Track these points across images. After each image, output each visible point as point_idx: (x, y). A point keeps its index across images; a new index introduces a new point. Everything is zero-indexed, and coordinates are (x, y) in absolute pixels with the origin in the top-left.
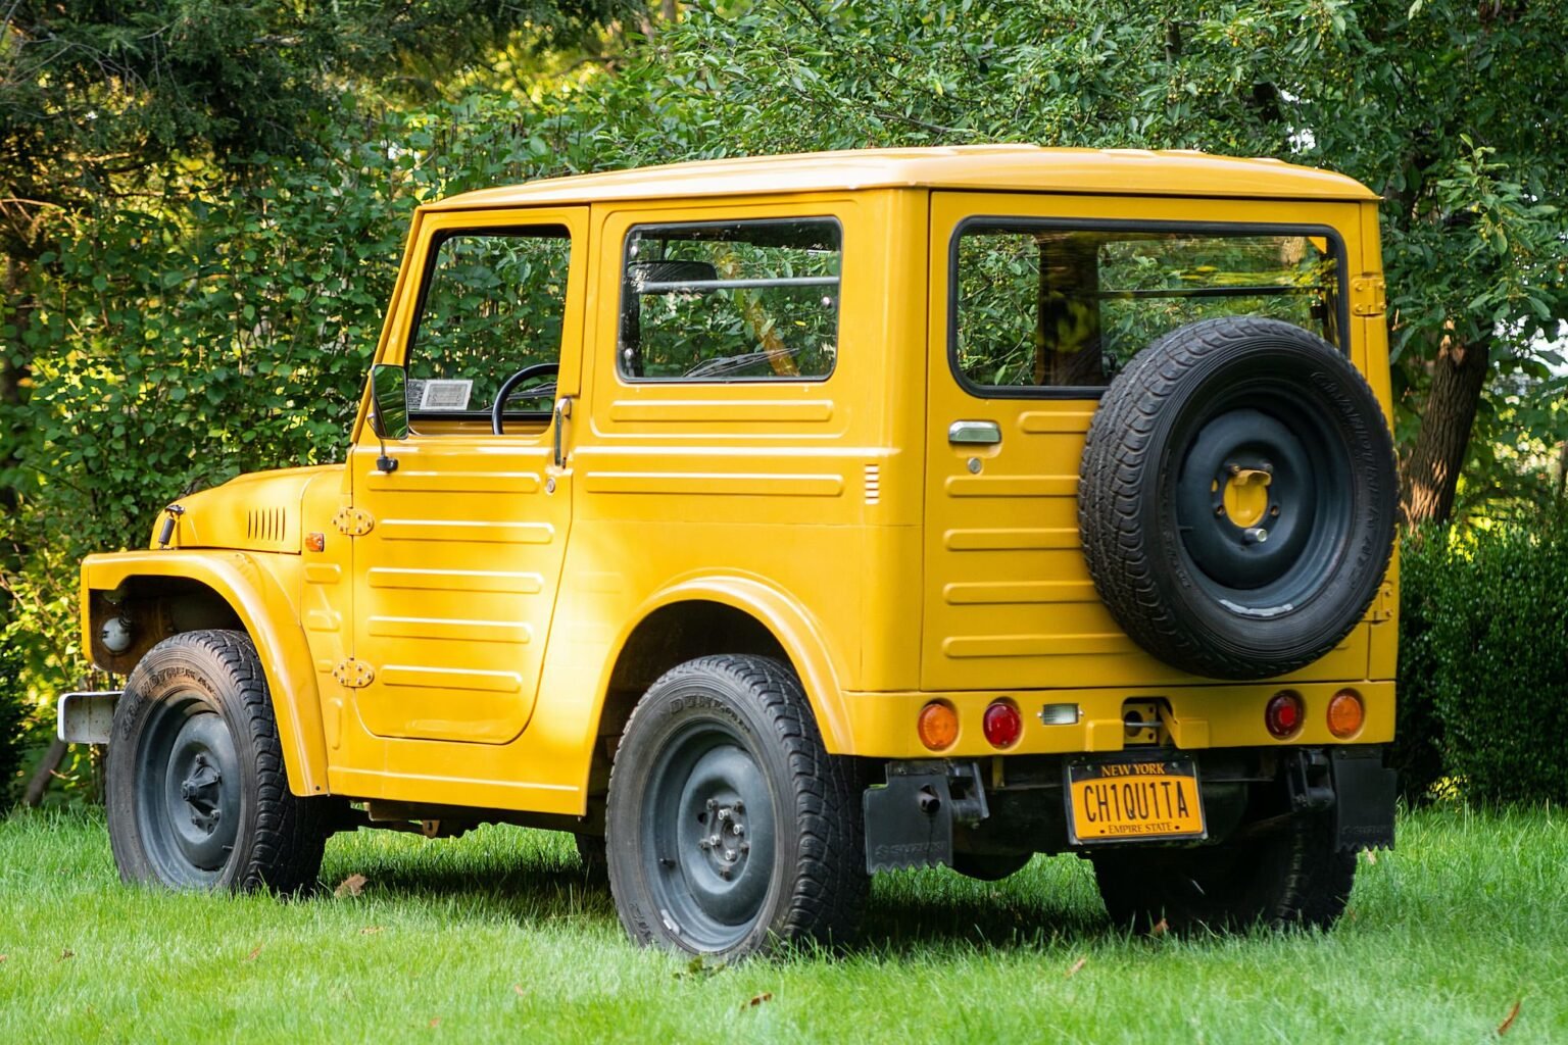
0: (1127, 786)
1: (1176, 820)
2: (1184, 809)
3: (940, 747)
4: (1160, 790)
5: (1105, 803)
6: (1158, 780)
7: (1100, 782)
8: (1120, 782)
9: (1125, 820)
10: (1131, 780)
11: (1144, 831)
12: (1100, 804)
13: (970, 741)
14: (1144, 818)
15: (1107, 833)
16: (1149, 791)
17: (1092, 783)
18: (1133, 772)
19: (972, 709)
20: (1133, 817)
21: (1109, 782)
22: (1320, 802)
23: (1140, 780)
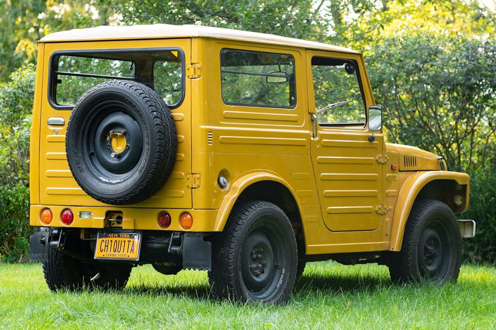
0: (116, 241)
1: (129, 254)
2: (133, 250)
3: (48, 223)
4: (127, 243)
5: (107, 246)
6: (127, 240)
7: (107, 239)
8: (114, 239)
9: (112, 252)
10: (118, 239)
11: (117, 256)
12: (106, 246)
13: (57, 222)
14: (118, 252)
15: (105, 256)
16: (123, 243)
17: (104, 239)
18: (119, 236)
19: (57, 211)
20: (115, 251)
21: (110, 239)
22: (175, 251)
23: (120, 239)
